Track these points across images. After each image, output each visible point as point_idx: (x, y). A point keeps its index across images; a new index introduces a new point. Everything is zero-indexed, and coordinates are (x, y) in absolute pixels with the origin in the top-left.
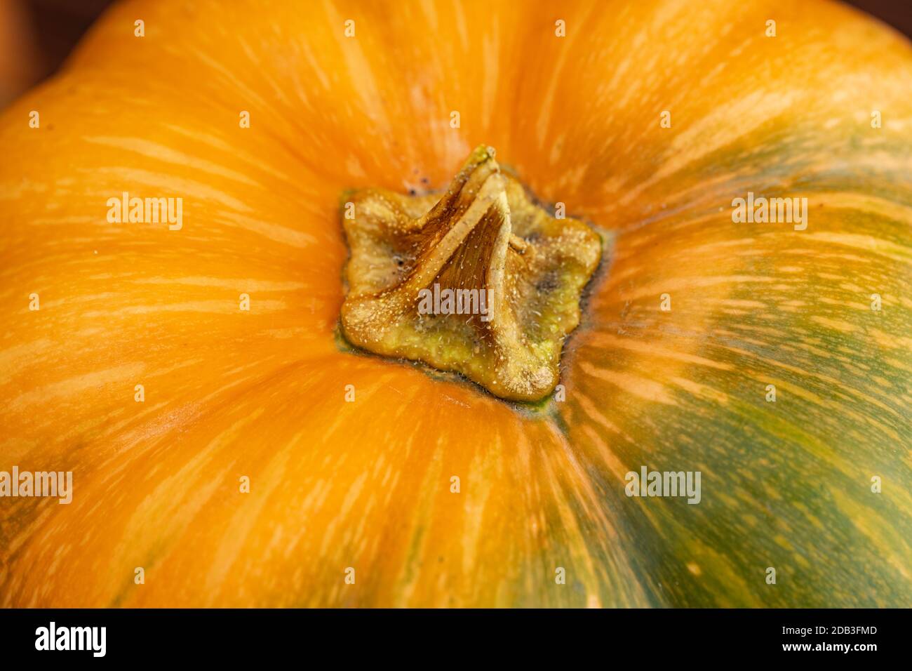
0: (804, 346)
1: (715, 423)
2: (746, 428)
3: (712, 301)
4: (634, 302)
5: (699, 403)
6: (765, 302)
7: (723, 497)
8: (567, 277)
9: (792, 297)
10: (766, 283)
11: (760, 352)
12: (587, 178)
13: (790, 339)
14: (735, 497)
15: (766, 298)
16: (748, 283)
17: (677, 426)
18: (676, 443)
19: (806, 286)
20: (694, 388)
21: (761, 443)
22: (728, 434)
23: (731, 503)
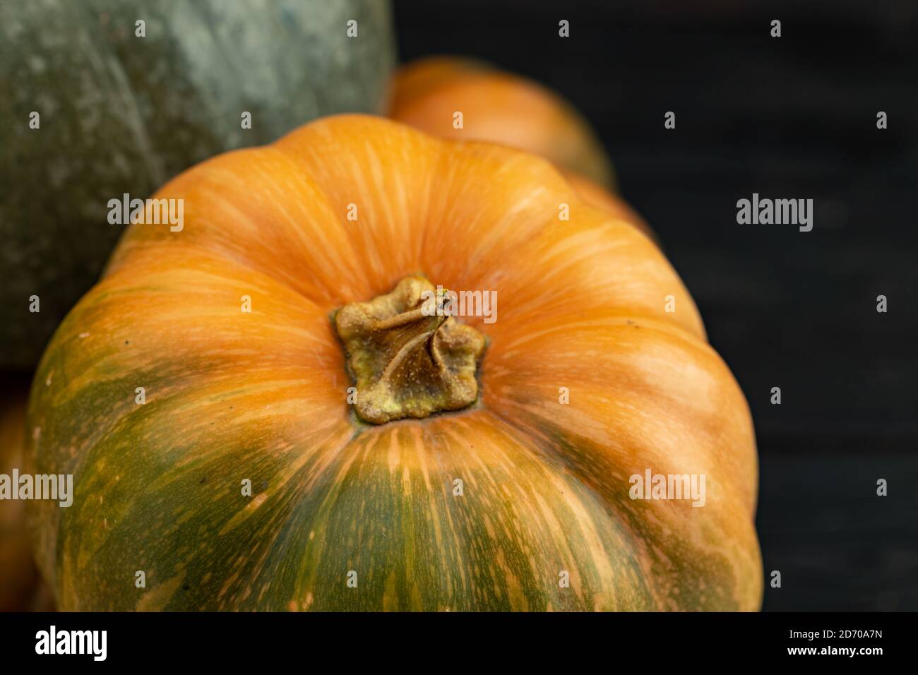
0: (467, 519)
1: (390, 496)
2: (397, 511)
3: (465, 464)
4: (446, 434)
5: (398, 483)
6: (479, 487)
7: (354, 522)
8: (441, 397)
9: (490, 497)
10: (490, 483)
11: (450, 500)
12: (504, 377)
13: (466, 510)
14: (357, 527)
15: (481, 486)
16: (485, 474)
17: (379, 480)
18: (369, 485)
19: (501, 502)
20: (406, 476)
21: (393, 522)
22: (388, 504)
23: (353, 527)
